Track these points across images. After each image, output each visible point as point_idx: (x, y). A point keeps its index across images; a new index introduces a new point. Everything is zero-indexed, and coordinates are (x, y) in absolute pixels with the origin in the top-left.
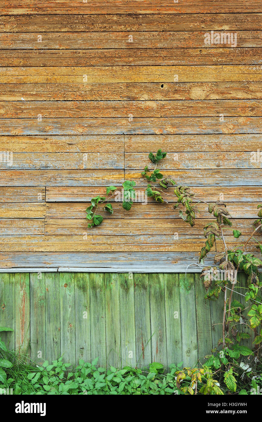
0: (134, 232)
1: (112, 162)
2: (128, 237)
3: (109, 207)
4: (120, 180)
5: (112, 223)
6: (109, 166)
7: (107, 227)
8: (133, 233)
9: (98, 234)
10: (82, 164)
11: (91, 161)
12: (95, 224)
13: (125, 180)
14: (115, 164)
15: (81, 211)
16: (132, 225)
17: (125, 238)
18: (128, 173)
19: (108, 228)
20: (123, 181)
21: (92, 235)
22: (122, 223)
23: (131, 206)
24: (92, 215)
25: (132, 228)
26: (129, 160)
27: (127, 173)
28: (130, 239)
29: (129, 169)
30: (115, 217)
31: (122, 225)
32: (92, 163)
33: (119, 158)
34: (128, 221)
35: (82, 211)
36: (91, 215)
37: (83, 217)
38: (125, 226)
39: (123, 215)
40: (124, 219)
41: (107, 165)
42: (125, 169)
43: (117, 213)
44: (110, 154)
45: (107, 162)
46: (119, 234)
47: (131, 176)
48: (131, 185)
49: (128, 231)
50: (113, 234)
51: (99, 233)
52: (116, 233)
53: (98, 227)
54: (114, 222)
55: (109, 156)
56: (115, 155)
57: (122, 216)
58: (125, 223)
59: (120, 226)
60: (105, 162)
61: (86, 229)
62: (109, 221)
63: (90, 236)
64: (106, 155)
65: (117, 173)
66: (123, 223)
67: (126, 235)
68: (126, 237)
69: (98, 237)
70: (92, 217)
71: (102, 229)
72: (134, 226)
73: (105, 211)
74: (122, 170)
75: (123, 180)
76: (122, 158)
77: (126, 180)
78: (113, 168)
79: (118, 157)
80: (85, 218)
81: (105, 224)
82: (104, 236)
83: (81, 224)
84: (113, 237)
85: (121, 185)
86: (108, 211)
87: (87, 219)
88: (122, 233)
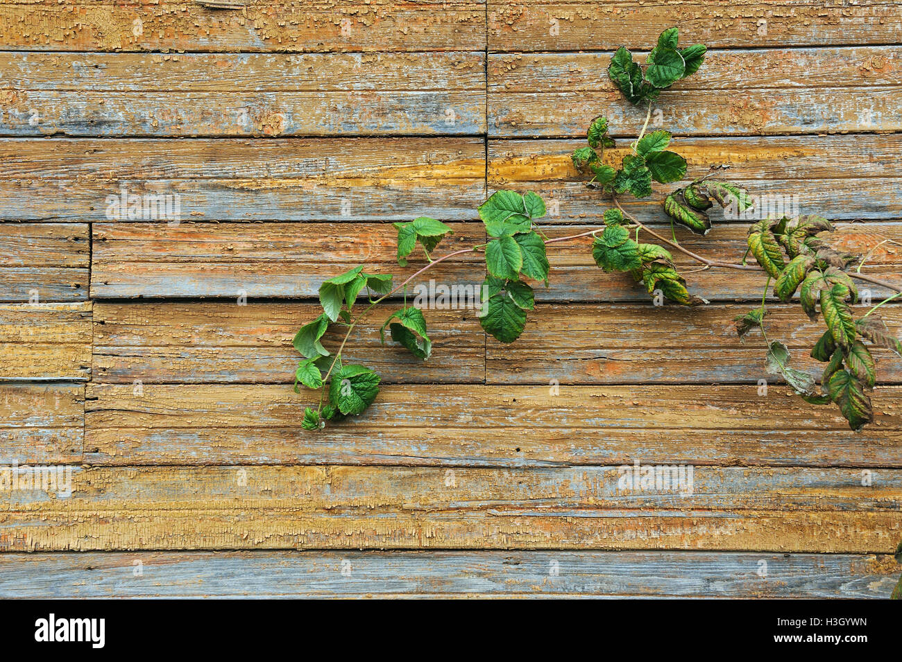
0: (537, 448)
1: (426, 100)
2: (506, 473)
3: (410, 325)
4: (464, 191)
5: (423, 406)
6: (408, 120)
7: (400, 423)
8: (531, 453)
9: (355, 460)
10: (276, 109)
11: (319, 94)
12: (337, 412)
13: (491, 191)
14: (438, 109)
15: (268, 345)
16: (522, 414)
17: (490, 479)
18: (505, 153)
19: (403, 432)
20: (480, 194)
21: (326, 464)
22: (472, 406)
23: (522, 320)
24: (322, 363)
25: (526, 431)
26: (508, 91)
27: (500, 153)
28: (515, 483)
29: (509, 133)
30: (437, 374)
31: (474, 414)
32: (324, 104)
33: (458, 82)
34: (507, 395)
35: (277, 343)
36: (317, 364)
37: (281, 376)
38: (488, 421)
39: (481, 364)
40: (483, 383)
41: (400, 113)
42: (492, 133)
43: (451, 353)
44: (413, 62)
45: (400, 101)
46: (460, 458)
47: (521, 171)
48: (521, 213)
49: (503, 447)
50: (428, 462)
51: (359, 453)
52: (443, 454)
53: (357, 422)
54: (437, 400)
55: (408, 69)
56: (437, 66)
57: (473, 368)
58: (487, 406)
59: (463, 419)
60: (387, 98)
61: (294, 435)
62: (410, 395)
63: (316, 468)
64: (396, 66)
65: (452, 155)
66: (482, 406)
67: (494, 463)
68: (495, 473)
69: (355, 475)
70: (324, 374)
71: (374, 434)
72: (533, 420)
73: (389, 343)
74: (472, 141)
75: (480, 191)
76: (477, 80)
77: (495, 188)
78: (431, 131)
79: (454, 75)
80: (287, 377)
81: (387, 407)
82: (387, 472)
83: (271, 407)
84: (428, 476)
85: (470, 214)
86: (405, 345)
87: (299, 383)
88: (478, 453)
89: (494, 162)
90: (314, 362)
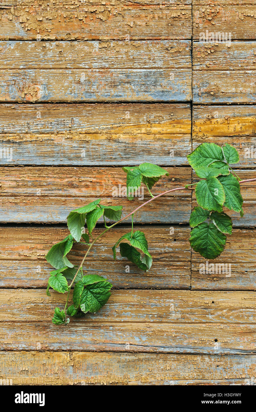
0: (230, 339)
1: (147, 76)
2: (207, 359)
3: (136, 245)
4: (175, 144)
5: (143, 306)
6: (133, 91)
7: (126, 319)
8: (226, 343)
9: (92, 348)
10: (35, 82)
11: (67, 71)
12: (79, 310)
13: (195, 144)
14: (155, 82)
15: (27, 259)
16: (219, 313)
17: (194, 363)
18: (206, 115)
19: (128, 326)
20: (187, 146)
21: (70, 351)
22: (181, 307)
23: (222, 242)
24: (68, 273)
25: (222, 326)
26: (208, 69)
27: (201, 115)
28: (214, 367)
29: (209, 100)
30: (154, 282)
31: (182, 312)
32: (71, 79)
33: (171, 62)
34: (207, 298)
35: (33, 257)
36: (65, 273)
37: (37, 283)
38: (193, 318)
39: (187, 274)
40: (189, 289)
41: (127, 85)
42: (196, 100)
43: (165, 266)
44: (137, 48)
45: (128, 76)
46: (171, 347)
47: (218, 128)
48: (220, 160)
49: (205, 338)
50: (148, 349)
51: (94, 342)
52: (159, 343)
53: (94, 318)
54: (154, 301)
55: (133, 52)
56: (156, 51)
57: (181, 277)
58: (192, 306)
59: (174, 316)
60: (118, 74)
61: (45, 327)
62: (133, 297)
63: (62, 354)
64: (123, 50)
65: (166, 117)
66: (188, 306)
67: (198, 351)
68: (199, 358)
69: (92, 359)
70: (69, 281)
71: (107, 328)
72: (228, 317)
73: (118, 258)
74: (181, 106)
75: (187, 144)
76: (185, 61)
77: (198, 141)
78: (150, 98)
79: (168, 57)
80: (41, 284)
81: (116, 307)
82: (116, 356)
83: (28, 306)
84: (148, 360)
85: (180, 161)
86: (131, 259)
87: (50, 288)
88: (185, 343)
89: (198, 122)
90: (62, 273)
